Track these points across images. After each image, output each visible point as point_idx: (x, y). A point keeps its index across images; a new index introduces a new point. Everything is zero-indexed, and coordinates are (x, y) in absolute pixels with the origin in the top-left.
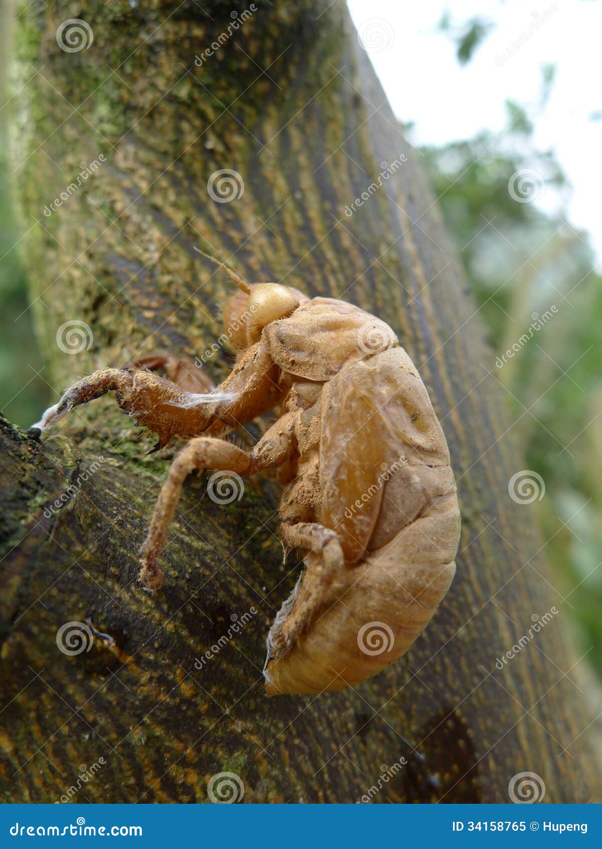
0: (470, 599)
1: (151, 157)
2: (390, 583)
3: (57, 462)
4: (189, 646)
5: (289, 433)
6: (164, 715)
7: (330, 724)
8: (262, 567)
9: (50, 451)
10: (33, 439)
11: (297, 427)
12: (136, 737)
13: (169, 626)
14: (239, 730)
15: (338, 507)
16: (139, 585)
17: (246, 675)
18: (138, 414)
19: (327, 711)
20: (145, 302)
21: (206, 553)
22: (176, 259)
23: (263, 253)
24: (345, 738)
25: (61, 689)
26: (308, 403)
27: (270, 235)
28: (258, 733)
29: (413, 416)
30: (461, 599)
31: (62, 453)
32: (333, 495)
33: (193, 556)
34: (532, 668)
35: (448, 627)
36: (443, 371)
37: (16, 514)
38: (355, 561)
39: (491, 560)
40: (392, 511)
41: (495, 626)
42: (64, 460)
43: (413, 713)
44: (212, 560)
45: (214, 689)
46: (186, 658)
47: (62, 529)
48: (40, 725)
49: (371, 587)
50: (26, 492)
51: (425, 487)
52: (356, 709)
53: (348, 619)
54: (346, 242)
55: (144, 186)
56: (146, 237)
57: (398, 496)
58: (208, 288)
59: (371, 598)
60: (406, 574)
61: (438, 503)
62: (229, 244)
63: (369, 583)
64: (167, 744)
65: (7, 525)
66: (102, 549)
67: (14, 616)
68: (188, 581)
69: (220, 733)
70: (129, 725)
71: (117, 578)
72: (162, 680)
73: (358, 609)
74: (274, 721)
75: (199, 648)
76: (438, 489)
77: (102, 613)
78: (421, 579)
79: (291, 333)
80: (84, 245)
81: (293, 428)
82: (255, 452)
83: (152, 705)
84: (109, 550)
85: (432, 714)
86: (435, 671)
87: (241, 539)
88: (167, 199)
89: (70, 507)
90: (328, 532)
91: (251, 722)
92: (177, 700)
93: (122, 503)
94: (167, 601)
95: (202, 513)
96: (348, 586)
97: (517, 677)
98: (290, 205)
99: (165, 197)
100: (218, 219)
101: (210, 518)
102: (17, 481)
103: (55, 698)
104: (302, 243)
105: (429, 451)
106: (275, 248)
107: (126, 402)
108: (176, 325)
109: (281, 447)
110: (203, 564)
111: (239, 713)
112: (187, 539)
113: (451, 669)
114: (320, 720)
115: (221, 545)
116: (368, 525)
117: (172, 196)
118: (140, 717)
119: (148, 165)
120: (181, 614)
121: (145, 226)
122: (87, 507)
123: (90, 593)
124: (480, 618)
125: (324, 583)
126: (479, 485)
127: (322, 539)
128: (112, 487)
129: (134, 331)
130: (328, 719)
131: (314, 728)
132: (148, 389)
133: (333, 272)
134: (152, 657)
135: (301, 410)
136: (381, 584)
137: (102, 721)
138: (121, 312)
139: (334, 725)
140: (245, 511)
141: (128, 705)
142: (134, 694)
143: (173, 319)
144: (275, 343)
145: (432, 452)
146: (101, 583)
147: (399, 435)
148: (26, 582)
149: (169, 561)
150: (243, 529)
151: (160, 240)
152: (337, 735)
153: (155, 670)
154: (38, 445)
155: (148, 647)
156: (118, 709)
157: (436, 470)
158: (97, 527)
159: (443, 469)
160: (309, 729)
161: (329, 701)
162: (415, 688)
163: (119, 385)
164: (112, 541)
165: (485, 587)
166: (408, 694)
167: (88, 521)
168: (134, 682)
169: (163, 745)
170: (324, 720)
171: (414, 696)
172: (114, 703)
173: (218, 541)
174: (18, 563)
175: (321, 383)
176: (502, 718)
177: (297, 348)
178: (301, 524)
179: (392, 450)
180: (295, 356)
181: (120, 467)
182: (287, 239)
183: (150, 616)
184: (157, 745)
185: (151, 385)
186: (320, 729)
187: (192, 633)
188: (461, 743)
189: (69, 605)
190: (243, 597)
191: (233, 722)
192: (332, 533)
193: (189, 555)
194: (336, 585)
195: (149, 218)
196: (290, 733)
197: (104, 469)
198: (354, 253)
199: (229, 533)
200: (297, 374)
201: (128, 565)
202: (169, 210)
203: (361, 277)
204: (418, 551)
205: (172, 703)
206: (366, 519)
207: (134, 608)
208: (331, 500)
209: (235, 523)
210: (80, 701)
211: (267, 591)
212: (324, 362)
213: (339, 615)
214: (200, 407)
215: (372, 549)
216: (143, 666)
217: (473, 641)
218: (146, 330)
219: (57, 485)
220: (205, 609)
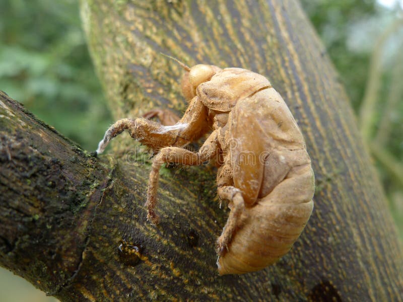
0: (334, 222)
1: (143, 12)
2: (272, 214)
3: (105, 166)
4: (176, 251)
5: (215, 141)
6: (165, 285)
7: (257, 289)
8: (214, 211)
9: (103, 162)
10: (93, 156)
11: (219, 137)
12: (152, 295)
13: (165, 242)
14: (206, 292)
15: (240, 176)
16: (148, 222)
17: (208, 264)
18: (140, 139)
19: (255, 283)
20: (147, 85)
21: (183, 205)
22: (160, 61)
23: (204, 51)
24: (267, 296)
25: (114, 273)
26: (223, 124)
27: (207, 41)
28: (216, 294)
29: (279, 124)
30: (329, 222)
31: (109, 162)
32: (237, 171)
33: (176, 207)
34: (376, 258)
35: (322, 238)
36: (309, 100)
37: (84, 192)
38: (252, 204)
39: (346, 200)
40: (270, 176)
41: (351, 236)
42: (110, 166)
43: (305, 283)
44: (187, 209)
45: (191, 272)
46: (175, 257)
47: (107, 198)
48: (106, 290)
49: (261, 217)
50: (89, 181)
51: (288, 162)
52: (271, 281)
53: (251, 235)
54: (247, 37)
55: (140, 27)
56: (144, 53)
57: (272, 168)
58: (177, 73)
59: (262, 223)
60: (280, 209)
61: (297, 170)
62: (186, 49)
63: (261, 215)
64: (169, 299)
65: (79, 197)
66: (128, 206)
67: (86, 240)
68: (174, 219)
69: (196, 294)
70: (148, 290)
71: (137, 220)
72: (163, 268)
73: (256, 229)
74: (225, 288)
75: (181, 252)
76: (296, 162)
77: (130, 237)
78: (289, 211)
79: (210, 88)
80: (117, 62)
81: (217, 138)
82: (200, 152)
83: (158, 280)
84: (132, 206)
85: (316, 284)
86: (316, 261)
87: (202, 197)
88: (152, 31)
89: (110, 187)
90: (235, 190)
91: (212, 288)
92: (172, 277)
93: (139, 184)
94: (163, 230)
95: (181, 186)
96: (250, 217)
97: (366, 263)
98: (215, 24)
99: (151, 31)
100: (179, 38)
101: (186, 188)
102: (84, 177)
103: (111, 277)
104: (223, 43)
105: (289, 142)
106: (209, 47)
107: (133, 134)
108: (163, 94)
109: (212, 149)
110: (182, 211)
111: (206, 284)
112: (173, 199)
113: (325, 260)
114: (251, 288)
115: (191, 201)
116: (257, 184)
117: (155, 30)
118: (153, 286)
119: (141, 16)
120: (170, 236)
121: (144, 47)
122: (120, 186)
123: (124, 227)
124: (342, 232)
125: (235, 216)
126: (336, 160)
127: (232, 193)
128: (134, 177)
129: (144, 100)
130: (255, 286)
131: (248, 291)
132: (142, 126)
133: (242, 55)
134: (157, 257)
135: (220, 128)
136: (267, 215)
137: (135, 288)
138: (137, 92)
139: (259, 289)
140: (203, 183)
141: (146, 280)
142: (149, 275)
143: (161, 91)
144: (203, 95)
145: (291, 142)
146: (129, 223)
147: (270, 135)
148: (90, 223)
149: (164, 210)
150: (202, 192)
151: (152, 54)
152: (262, 295)
153: (159, 263)
154: (96, 159)
155: (154, 252)
156: (142, 282)
157: (295, 152)
158: (126, 196)
159: (299, 151)
160: (245, 292)
161: (256, 278)
162: (305, 270)
163: (129, 126)
164: (134, 202)
165: (343, 215)
166: (301, 273)
167: (121, 193)
168: (149, 269)
169: (166, 299)
170: (254, 287)
171: (305, 274)
172: (140, 279)
173: (189, 199)
174: (86, 214)
175: (228, 112)
176: (358, 285)
177: (214, 96)
178: (225, 187)
179: (267, 143)
180: (213, 100)
181: (139, 167)
182: (216, 42)
183: (154, 237)
184: (164, 299)
185: (143, 124)
186: (252, 291)
187: (177, 245)
188: (334, 298)
189: (113, 234)
190: (204, 226)
191: (202, 288)
192: (237, 190)
193: (174, 207)
194: (243, 217)
195: (145, 43)
196: (235, 294)
197: (131, 168)
198: (252, 43)
199: (195, 195)
200: (216, 110)
201: (142, 214)
202: (154, 37)
203: (257, 55)
204: (287, 196)
205: (169, 279)
206: (256, 181)
207: (146, 233)
208: (236, 173)
209: (198, 189)
210: (123, 279)
211: (217, 223)
212: (227, 101)
213: (246, 232)
214: (169, 132)
215: (261, 196)
216: (152, 261)
217: (338, 244)
218: (149, 99)
219: (104, 177)
220: (184, 232)
